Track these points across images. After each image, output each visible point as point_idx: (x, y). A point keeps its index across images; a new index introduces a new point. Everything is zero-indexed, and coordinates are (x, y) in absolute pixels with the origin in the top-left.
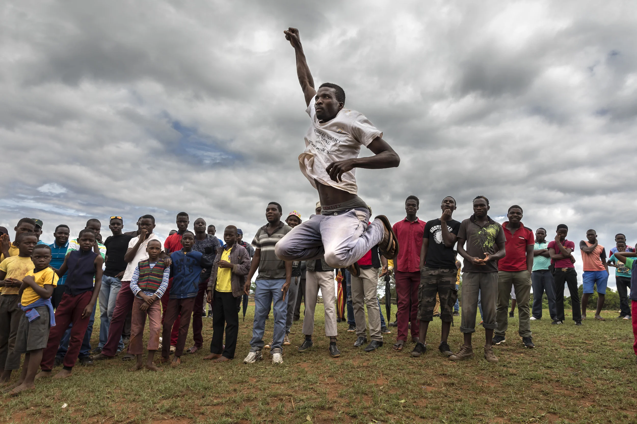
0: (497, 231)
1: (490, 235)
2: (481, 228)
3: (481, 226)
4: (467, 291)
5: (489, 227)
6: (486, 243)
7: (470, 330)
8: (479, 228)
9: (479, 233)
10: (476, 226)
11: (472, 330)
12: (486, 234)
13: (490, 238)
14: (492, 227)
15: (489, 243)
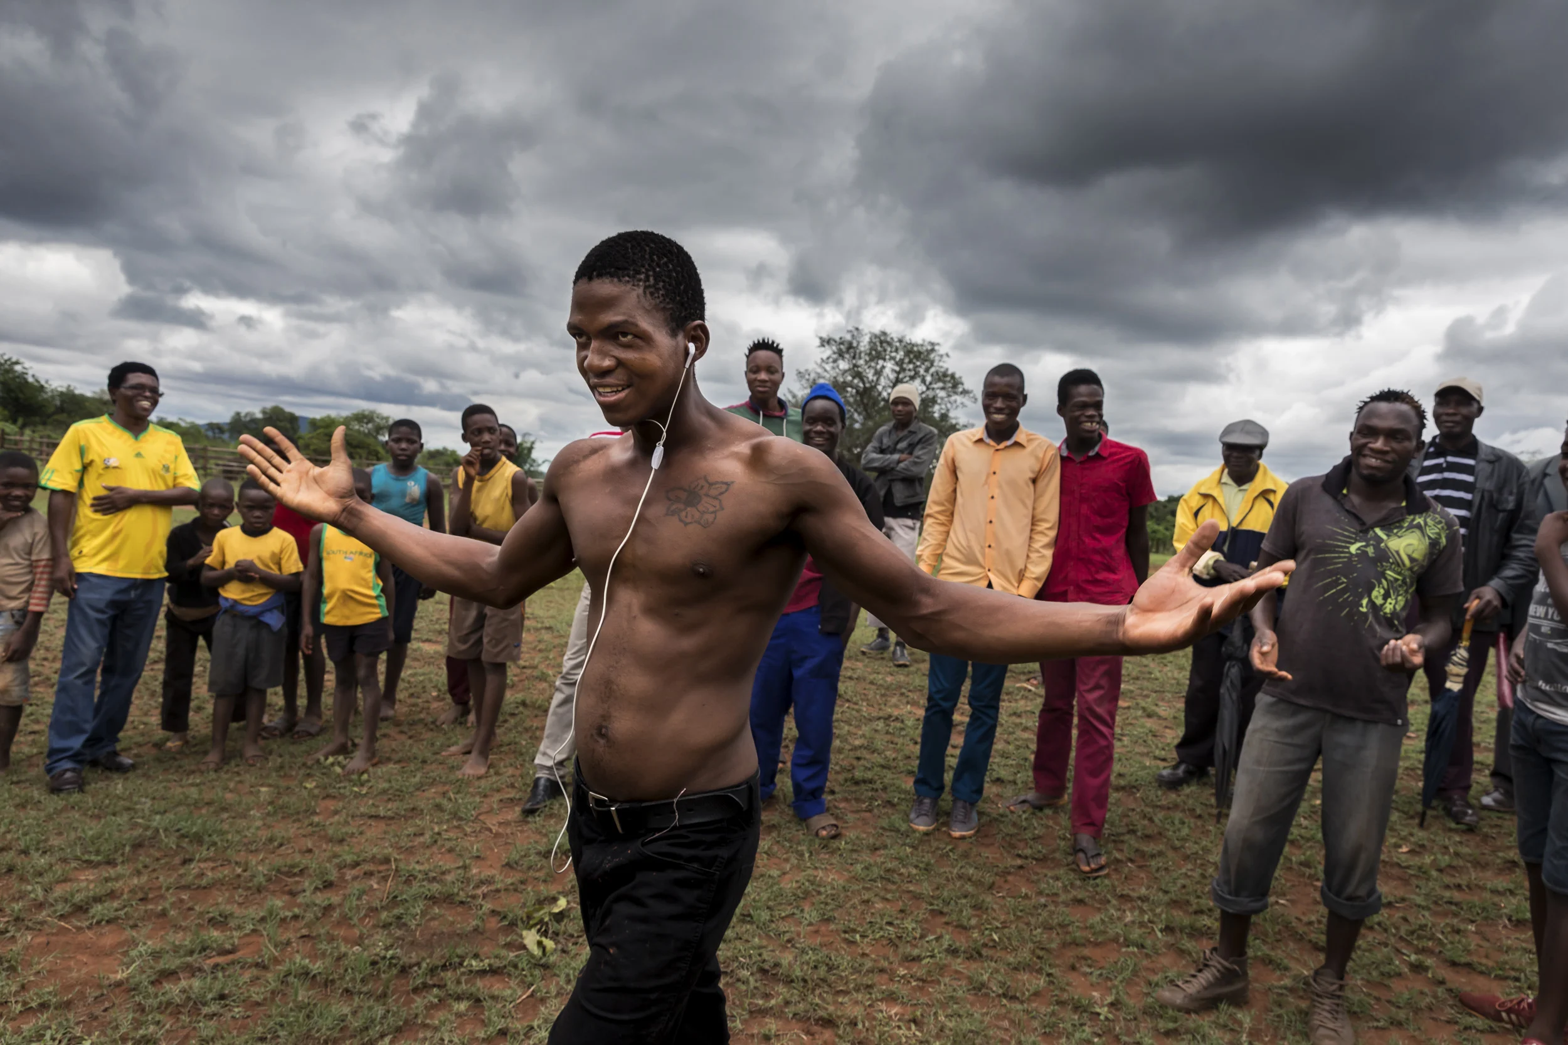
0: (1434, 543)
1: (1399, 564)
2: (1364, 529)
3: (1369, 519)
4: (1258, 762)
5: (1401, 527)
6: (1377, 594)
7: (1245, 903)
8: (1352, 529)
9: (1353, 549)
10: (1344, 519)
11: (1256, 905)
12: (1383, 555)
13: (1399, 574)
14: (1419, 526)
15: (1386, 596)
